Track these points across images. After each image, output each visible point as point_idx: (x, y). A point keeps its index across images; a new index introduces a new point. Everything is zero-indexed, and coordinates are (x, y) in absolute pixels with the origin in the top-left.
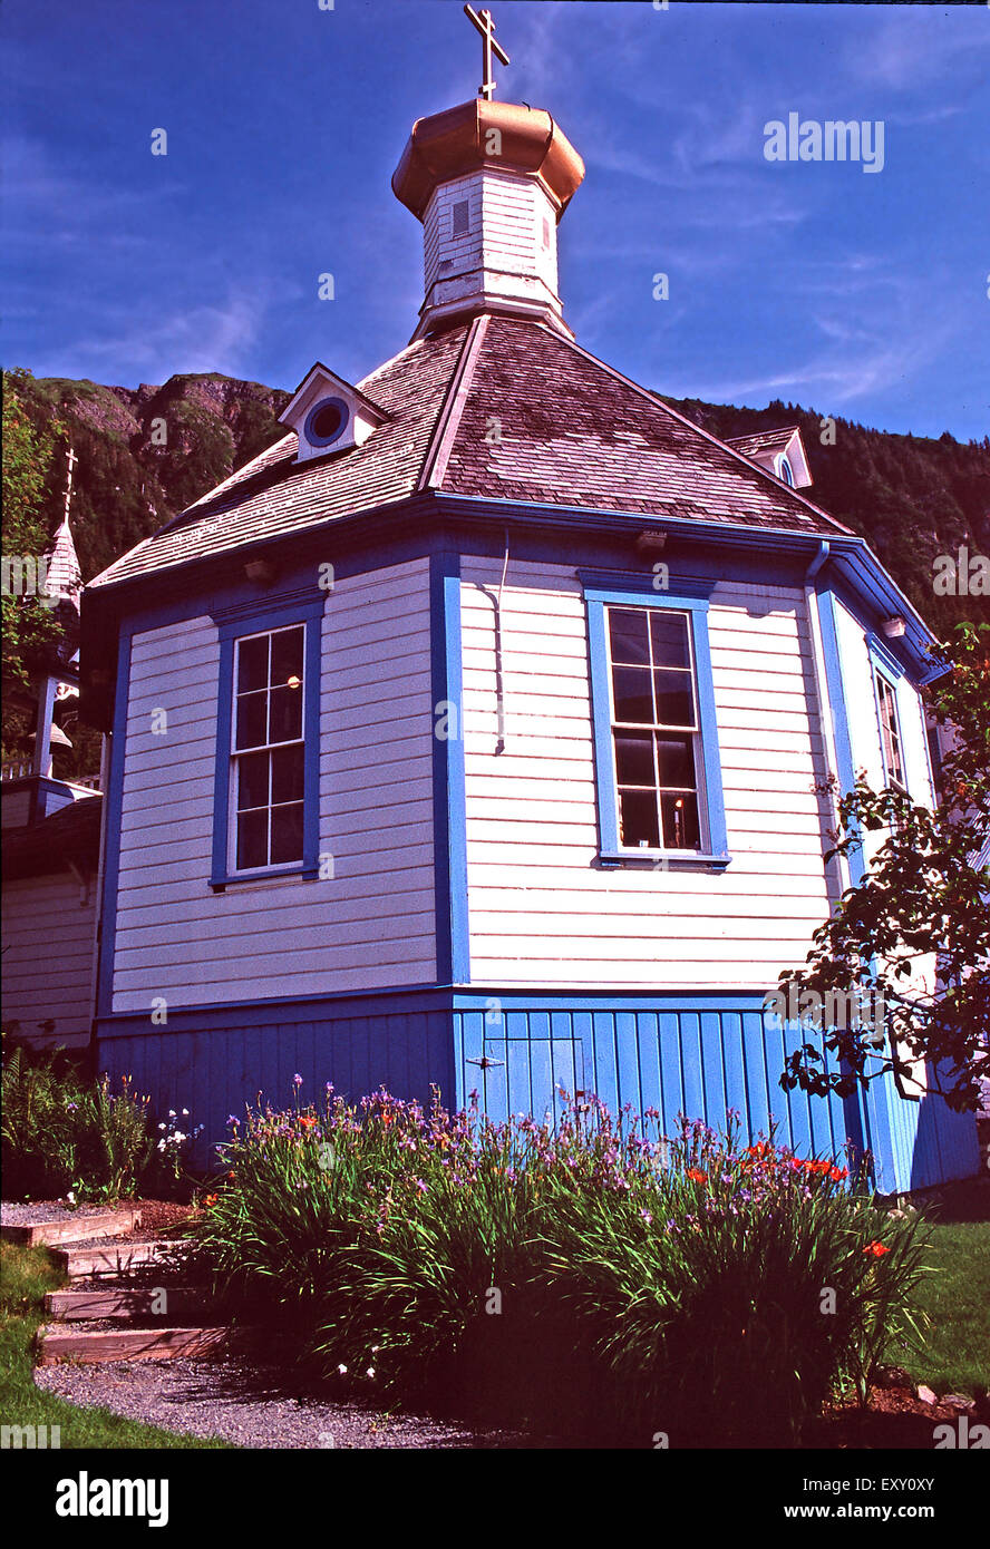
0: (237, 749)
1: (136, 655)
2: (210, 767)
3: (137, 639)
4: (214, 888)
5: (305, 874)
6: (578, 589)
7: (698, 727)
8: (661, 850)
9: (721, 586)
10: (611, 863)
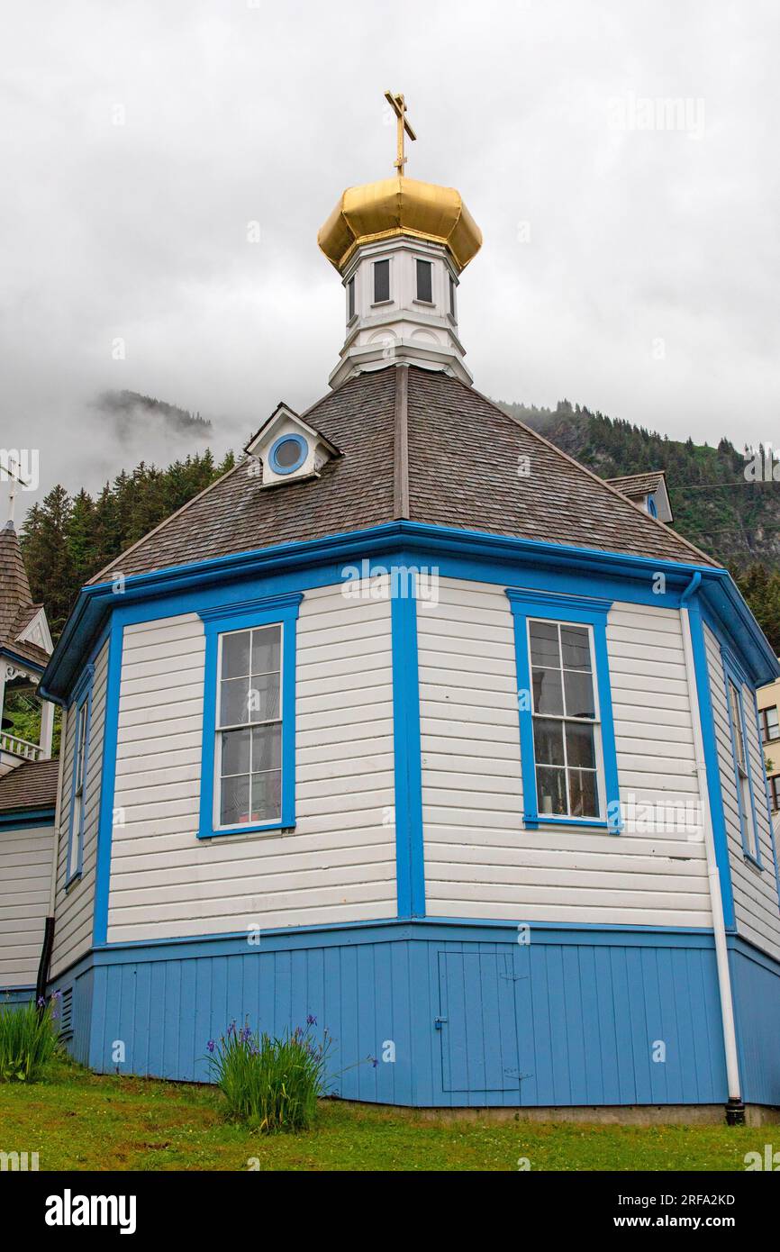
0: (221, 726)
1: (127, 643)
2: (198, 738)
3: (127, 630)
4: (201, 839)
5: (284, 830)
6: (506, 605)
7: (598, 719)
8: (569, 817)
9: (616, 605)
10: (531, 824)
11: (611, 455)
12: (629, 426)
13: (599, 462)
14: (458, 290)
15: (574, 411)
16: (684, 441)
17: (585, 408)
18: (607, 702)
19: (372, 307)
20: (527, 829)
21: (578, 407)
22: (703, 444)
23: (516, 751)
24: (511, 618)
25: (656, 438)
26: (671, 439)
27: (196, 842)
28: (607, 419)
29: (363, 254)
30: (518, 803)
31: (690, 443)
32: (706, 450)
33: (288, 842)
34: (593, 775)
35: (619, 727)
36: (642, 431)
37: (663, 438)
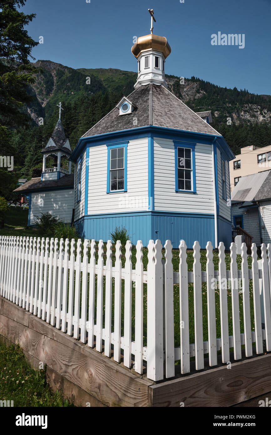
0: (111, 169)
2: (106, 172)
4: (107, 193)
5: (125, 192)
6: (173, 144)
7: (192, 169)
8: (185, 190)
9: (197, 144)
10: (177, 192)
11: (204, 91)
12: (210, 83)
13: (201, 93)
14: (165, 64)
15: (196, 79)
16: (224, 87)
17: (198, 78)
18: (194, 166)
19: (145, 69)
20: (176, 193)
21: (197, 78)
22: (229, 88)
23: (174, 176)
24: (174, 147)
25: (217, 86)
26: (221, 87)
27: (106, 194)
28: (204, 81)
29: (142, 55)
30: (174, 187)
31: (226, 88)
32: (230, 90)
33: (126, 194)
34: (190, 181)
35: (197, 171)
36: (213, 85)
37: (219, 87)
